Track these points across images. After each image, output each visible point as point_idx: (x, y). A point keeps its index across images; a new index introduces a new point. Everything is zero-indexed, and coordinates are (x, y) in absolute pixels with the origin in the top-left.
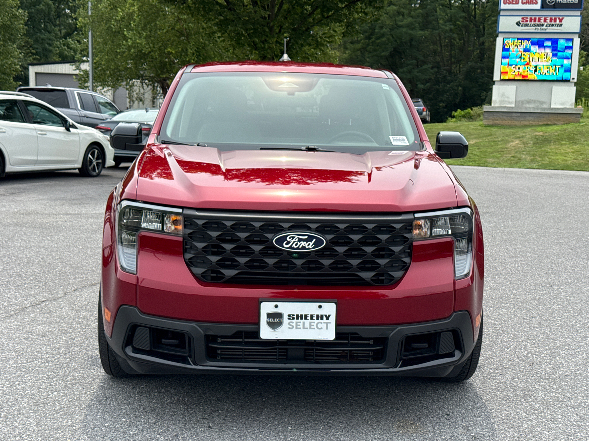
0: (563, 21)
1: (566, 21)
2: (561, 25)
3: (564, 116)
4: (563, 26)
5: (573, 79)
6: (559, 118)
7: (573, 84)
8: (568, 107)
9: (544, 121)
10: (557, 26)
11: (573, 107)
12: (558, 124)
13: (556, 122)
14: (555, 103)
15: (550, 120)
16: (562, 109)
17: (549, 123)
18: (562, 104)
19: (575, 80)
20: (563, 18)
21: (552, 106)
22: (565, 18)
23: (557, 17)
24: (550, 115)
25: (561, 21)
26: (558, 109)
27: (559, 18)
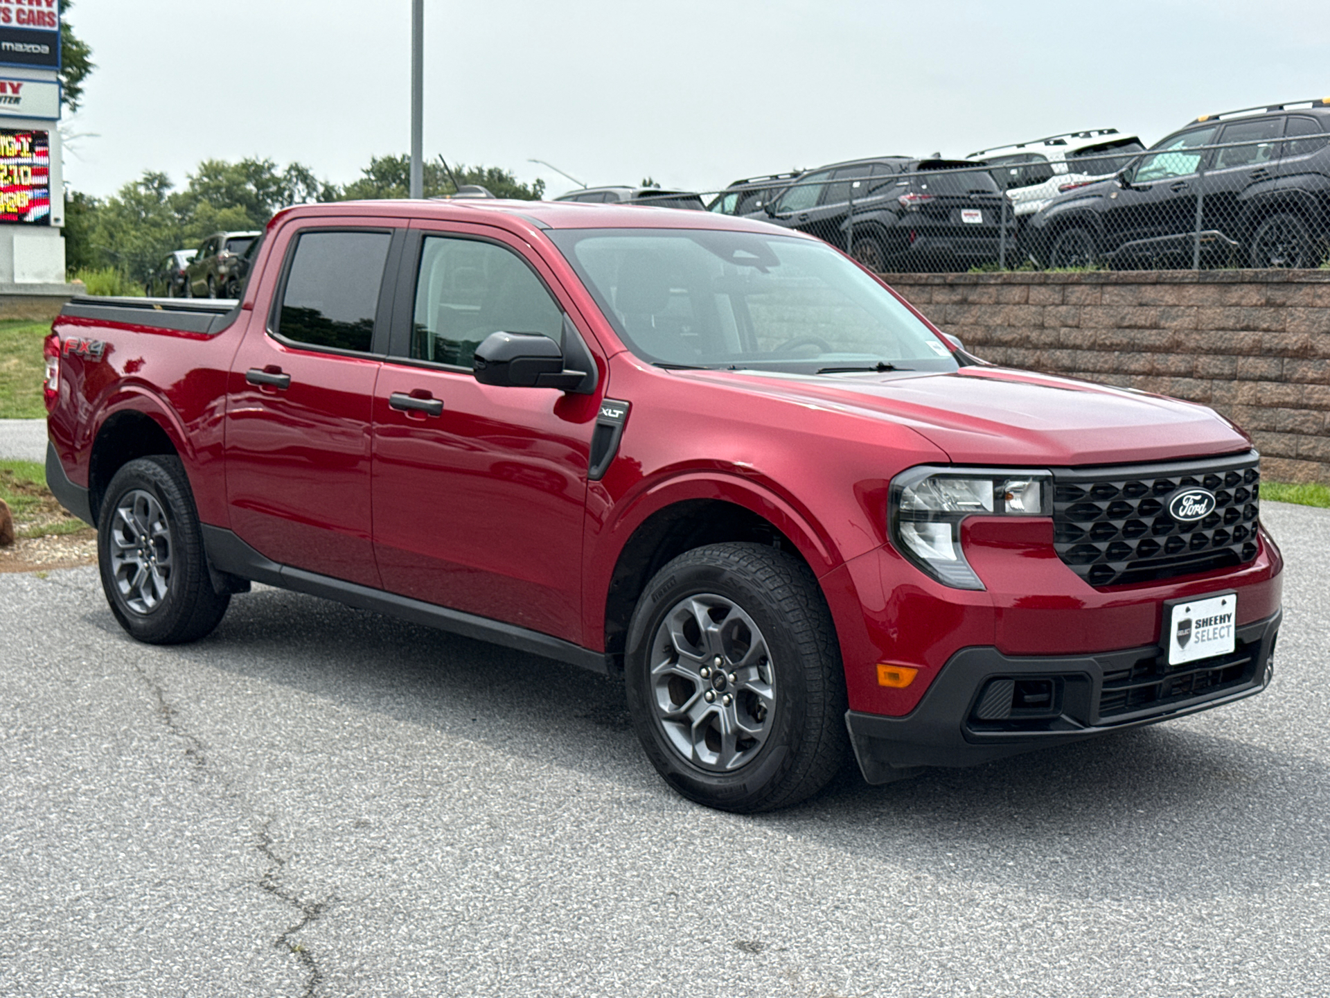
0: (21, 90)
1: (26, 90)
2: (17, 100)
3: (47, 301)
4: (21, 101)
5: (57, 220)
6: (36, 307)
7: (58, 232)
8: (51, 281)
9: (6, 313)
10: (10, 102)
11: (63, 281)
12: (35, 319)
13: (30, 316)
14: (23, 274)
15: (16, 311)
16: (42, 286)
17: (16, 317)
18: (39, 275)
19: (62, 224)
20: (19, 85)
21: (18, 280)
22: (25, 84)
23: (7, 82)
24: (14, 300)
25: (15, 90)
26: (32, 286)
27: (12, 85)
